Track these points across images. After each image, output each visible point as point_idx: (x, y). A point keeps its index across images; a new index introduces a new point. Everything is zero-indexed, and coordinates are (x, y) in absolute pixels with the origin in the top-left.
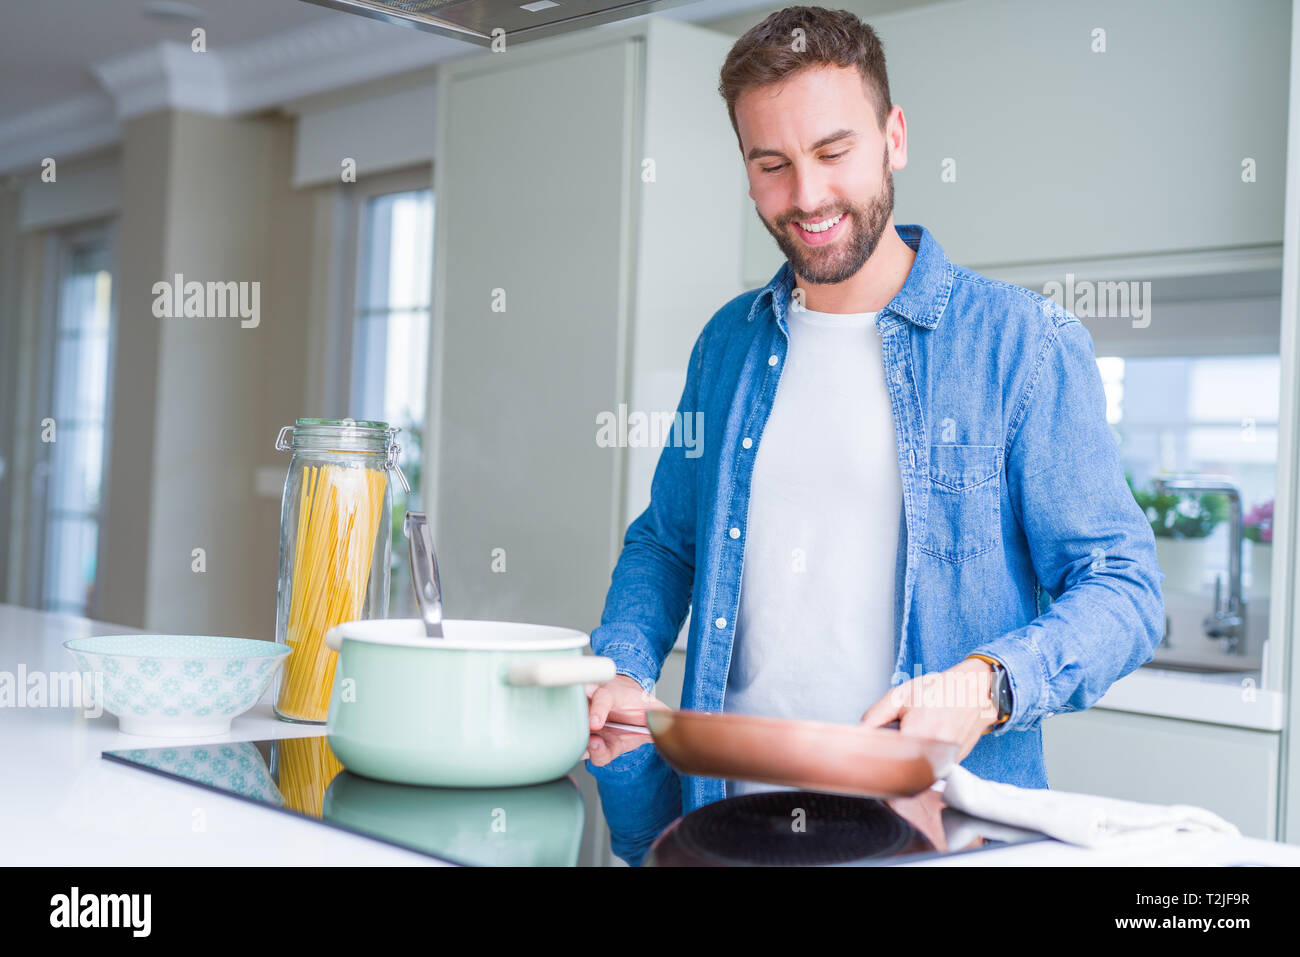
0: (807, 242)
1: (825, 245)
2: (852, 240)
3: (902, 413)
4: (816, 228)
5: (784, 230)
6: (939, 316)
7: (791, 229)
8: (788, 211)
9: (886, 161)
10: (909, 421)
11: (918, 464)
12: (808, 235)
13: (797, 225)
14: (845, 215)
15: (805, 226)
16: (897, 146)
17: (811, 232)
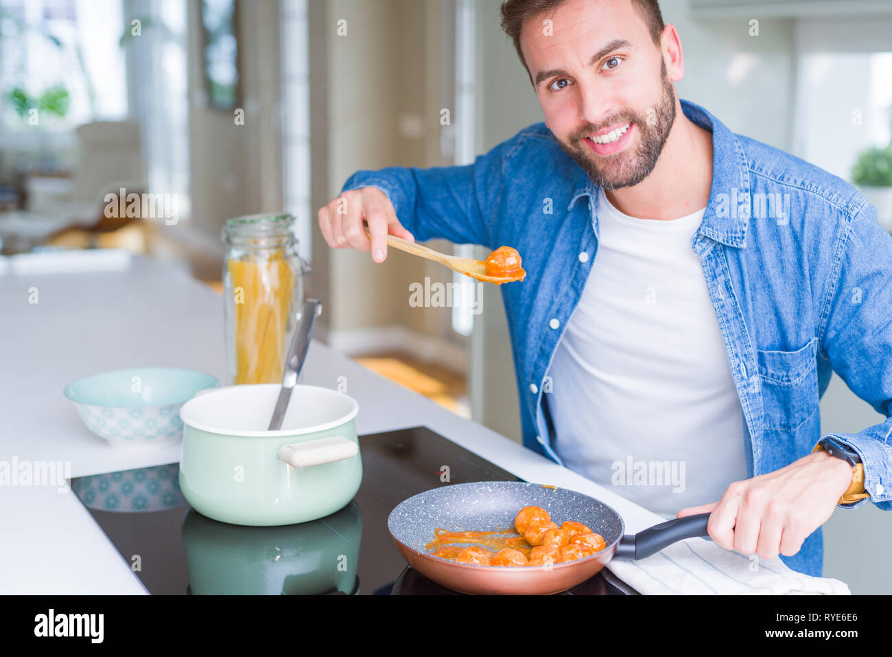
0: (599, 153)
1: (617, 153)
2: (642, 146)
3: (729, 329)
4: (605, 139)
5: (578, 147)
6: (745, 229)
7: (584, 145)
8: (578, 128)
9: (664, 72)
10: (735, 336)
11: (750, 374)
12: (599, 147)
13: (588, 139)
14: (631, 124)
15: (596, 139)
16: (674, 60)
17: (602, 144)
